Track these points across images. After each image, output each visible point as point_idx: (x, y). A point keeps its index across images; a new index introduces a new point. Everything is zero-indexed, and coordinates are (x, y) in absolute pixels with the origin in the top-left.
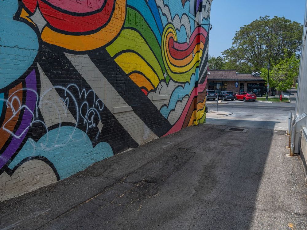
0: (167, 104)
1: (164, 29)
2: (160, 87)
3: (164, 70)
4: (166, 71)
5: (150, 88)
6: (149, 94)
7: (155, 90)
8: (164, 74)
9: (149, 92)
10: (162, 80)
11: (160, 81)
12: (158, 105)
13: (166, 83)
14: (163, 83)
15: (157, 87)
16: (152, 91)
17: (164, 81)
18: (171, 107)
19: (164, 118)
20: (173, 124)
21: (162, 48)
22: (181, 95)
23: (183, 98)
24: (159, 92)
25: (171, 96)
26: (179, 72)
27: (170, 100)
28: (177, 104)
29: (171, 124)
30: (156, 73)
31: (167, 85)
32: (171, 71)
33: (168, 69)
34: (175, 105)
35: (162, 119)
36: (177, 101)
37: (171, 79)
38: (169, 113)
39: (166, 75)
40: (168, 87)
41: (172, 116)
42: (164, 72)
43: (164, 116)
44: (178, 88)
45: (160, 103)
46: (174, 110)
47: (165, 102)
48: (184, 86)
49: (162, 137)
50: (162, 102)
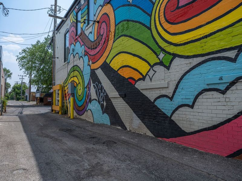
1: (154, 4)
2: (151, 73)
3: (158, 50)
4: (163, 50)
5: (137, 76)
6: (137, 83)
7: (143, 78)
8: (157, 56)
9: (136, 81)
10: (156, 64)
11: (152, 67)
12: (151, 96)
13: (165, 66)
14: (156, 68)
15: (147, 74)
16: (140, 79)
17: (161, 63)
19: (165, 114)
20: (187, 130)
21: (153, 27)
22: (221, 79)
23: (233, 83)
24: (151, 80)
25: (179, 82)
26: (201, 36)
27: (176, 88)
28: (200, 97)
29: (183, 129)
30: (144, 60)
31: (168, 68)
32: (176, 45)
33: (167, 45)
34: (193, 97)
35: (160, 114)
36: (203, 90)
37: (175, 56)
38: (177, 109)
39: (161, 56)
40: (170, 71)
41: (184, 116)
42: (158, 53)
43: (163, 110)
44: (205, 65)
45: (154, 92)
46: (192, 107)
47: (164, 92)
48: (237, 56)
49: (160, 139)
50: (156, 92)
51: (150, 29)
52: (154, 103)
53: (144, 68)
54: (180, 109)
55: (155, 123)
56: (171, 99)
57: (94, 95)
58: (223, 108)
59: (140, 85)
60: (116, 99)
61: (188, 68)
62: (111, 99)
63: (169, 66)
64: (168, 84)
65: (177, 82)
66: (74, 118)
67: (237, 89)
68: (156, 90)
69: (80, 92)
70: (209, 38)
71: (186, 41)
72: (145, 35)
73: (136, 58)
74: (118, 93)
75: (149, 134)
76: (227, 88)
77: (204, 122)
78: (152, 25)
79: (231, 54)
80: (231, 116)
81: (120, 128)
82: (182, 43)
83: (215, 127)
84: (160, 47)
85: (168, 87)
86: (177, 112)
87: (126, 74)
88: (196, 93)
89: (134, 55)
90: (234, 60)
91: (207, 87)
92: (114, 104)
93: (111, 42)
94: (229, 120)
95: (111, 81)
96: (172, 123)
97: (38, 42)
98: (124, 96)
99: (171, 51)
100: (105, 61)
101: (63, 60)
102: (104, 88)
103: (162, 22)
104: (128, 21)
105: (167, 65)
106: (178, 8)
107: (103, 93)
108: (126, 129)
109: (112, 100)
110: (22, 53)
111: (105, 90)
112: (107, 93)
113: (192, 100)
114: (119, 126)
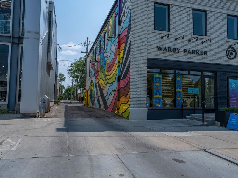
1: (106, 63)
6: (103, 91)
21: (106, 71)
37: (108, 83)
39: (106, 82)
52: (105, 98)
53: (104, 85)
57: (96, 97)
58: (111, 99)
60: (100, 97)
61: (109, 87)
66: (90, 107)
67: (112, 94)
68: (105, 93)
69: (93, 94)
71: (109, 78)
72: (104, 73)
74: (100, 95)
75: (105, 109)
83: (110, 104)
84: (106, 79)
85: (107, 93)
86: (107, 101)
87: (102, 87)
89: (103, 80)
90: (112, 86)
92: (99, 99)
93: (99, 73)
94: (112, 102)
96: (107, 104)
97: (81, 58)
100: (98, 80)
101: (89, 76)
102: (98, 92)
104: (102, 66)
105: (107, 85)
106: (108, 67)
108: (101, 109)
110: (70, 66)
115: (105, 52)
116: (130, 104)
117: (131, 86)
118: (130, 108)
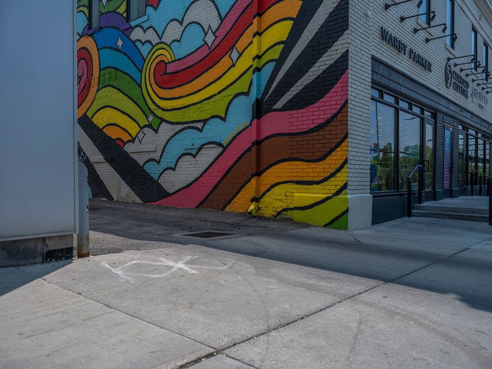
0: (158, 159)
1: (145, 60)
2: (141, 135)
3: (147, 112)
4: (152, 112)
5: (126, 138)
6: (126, 146)
7: (133, 141)
8: (147, 118)
9: (125, 143)
10: (145, 126)
11: (142, 128)
12: (140, 160)
13: (154, 129)
14: (146, 130)
15: (136, 136)
16: (129, 141)
17: (150, 126)
18: (164, 164)
19: (153, 178)
20: (171, 191)
21: (143, 85)
22: (193, 145)
23: (200, 149)
24: (140, 143)
25: (165, 146)
26: (182, 106)
27: (163, 152)
28: (180, 160)
29: (167, 190)
30: (133, 119)
31: (156, 131)
32: (163, 110)
33: (156, 108)
34: (175, 161)
35: (149, 178)
36: (182, 154)
37: (163, 120)
38: (163, 172)
39: (151, 118)
40: (158, 135)
41: (168, 178)
42: (148, 115)
43: (151, 174)
44: (183, 132)
45: (143, 156)
46: (174, 169)
47: (152, 156)
48: (203, 127)
49: (148, 204)
50: (146, 156)
51: (140, 86)
52: (143, 167)
53: (133, 129)
54: (166, 172)
55: (145, 188)
56: (158, 162)
58: (194, 169)
59: (129, 148)
60: (100, 164)
61: (172, 134)
62: (93, 164)
63: (158, 130)
64: (156, 147)
65: (163, 146)
67: (202, 154)
68: (145, 153)
70: (187, 109)
71: (171, 108)
72: (135, 92)
73: (125, 116)
74: (103, 157)
75: (138, 200)
76: (197, 153)
77: (182, 182)
78: (142, 83)
79: (200, 125)
80: (198, 176)
81: (105, 199)
82: (168, 108)
83: (189, 185)
84: (150, 109)
85: (155, 151)
86: (163, 175)
87: (113, 133)
88: (178, 157)
89: (123, 113)
90: (201, 131)
91: (185, 152)
92: (97, 171)
93: (93, 90)
94: (197, 179)
95: (94, 141)
96: (159, 186)
98: (110, 161)
99: (160, 115)
100: (85, 114)
102: (82, 150)
103: (152, 83)
104: (116, 69)
105: (156, 129)
106: (166, 73)
107: (82, 157)
108: (113, 199)
109: (95, 166)
111: (84, 153)
112: (87, 157)
113: (174, 163)
114: (104, 197)
115: (139, 26)
116: (346, 184)
117: (350, 131)
118: (349, 196)
